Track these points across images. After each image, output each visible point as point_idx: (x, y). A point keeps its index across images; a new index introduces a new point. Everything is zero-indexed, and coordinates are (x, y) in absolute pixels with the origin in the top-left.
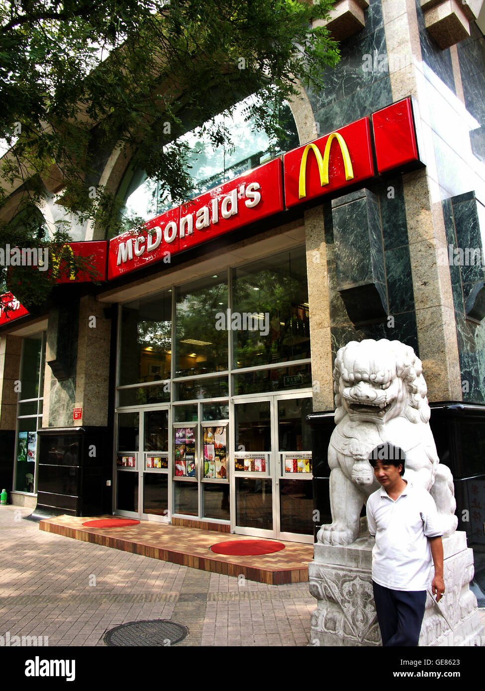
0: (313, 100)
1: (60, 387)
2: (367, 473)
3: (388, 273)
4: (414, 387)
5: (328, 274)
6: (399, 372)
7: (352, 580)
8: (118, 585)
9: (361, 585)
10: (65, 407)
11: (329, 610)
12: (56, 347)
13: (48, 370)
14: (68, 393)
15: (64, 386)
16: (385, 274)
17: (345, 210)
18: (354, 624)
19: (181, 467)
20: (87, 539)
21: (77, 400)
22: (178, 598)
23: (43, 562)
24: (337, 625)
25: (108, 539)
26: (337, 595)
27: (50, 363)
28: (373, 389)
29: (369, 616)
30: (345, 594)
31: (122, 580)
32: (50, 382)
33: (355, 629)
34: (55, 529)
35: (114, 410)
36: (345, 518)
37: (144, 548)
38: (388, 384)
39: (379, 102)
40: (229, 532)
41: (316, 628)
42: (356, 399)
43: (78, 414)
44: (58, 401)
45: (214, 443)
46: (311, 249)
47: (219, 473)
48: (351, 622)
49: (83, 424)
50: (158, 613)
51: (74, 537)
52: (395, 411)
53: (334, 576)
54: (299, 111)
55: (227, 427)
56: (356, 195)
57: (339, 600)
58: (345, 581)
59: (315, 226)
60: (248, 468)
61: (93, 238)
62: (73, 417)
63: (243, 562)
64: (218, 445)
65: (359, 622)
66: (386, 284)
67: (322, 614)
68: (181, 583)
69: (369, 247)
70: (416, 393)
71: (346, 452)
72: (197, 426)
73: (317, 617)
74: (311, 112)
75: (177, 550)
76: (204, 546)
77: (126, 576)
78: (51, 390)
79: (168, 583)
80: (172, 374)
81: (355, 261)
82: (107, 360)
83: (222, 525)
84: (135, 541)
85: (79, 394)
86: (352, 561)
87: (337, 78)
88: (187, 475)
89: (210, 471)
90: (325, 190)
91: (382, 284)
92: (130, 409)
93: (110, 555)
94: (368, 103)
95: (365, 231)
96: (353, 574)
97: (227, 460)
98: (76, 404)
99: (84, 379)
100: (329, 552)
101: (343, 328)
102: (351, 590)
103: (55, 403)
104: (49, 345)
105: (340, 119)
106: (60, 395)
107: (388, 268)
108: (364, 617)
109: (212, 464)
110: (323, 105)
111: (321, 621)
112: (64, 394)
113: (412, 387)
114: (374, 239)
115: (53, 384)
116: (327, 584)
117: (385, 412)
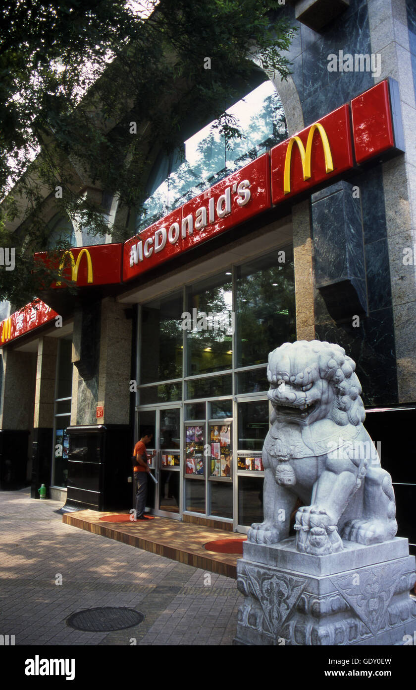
0: (301, 89)
1: (86, 387)
2: (288, 474)
3: (368, 268)
4: (341, 389)
5: (313, 270)
6: (323, 374)
7: (270, 579)
8: (106, 575)
9: (277, 584)
10: (90, 406)
11: (253, 606)
12: (80, 348)
13: (75, 371)
14: (93, 393)
15: (88, 385)
16: (365, 269)
17: (324, 204)
18: (271, 621)
19: (191, 464)
20: (100, 532)
21: (99, 399)
22: (153, 589)
23: (51, 552)
24: (258, 621)
25: (116, 533)
26: (258, 593)
27: (77, 364)
28: (294, 391)
29: (283, 614)
30: (264, 591)
31: (112, 571)
32: (77, 382)
33: (272, 626)
34: (75, 522)
35: (134, 409)
36: (274, 518)
37: (144, 542)
38: (309, 386)
39: (361, 87)
40: (232, 530)
41: (241, 623)
42: (277, 400)
43: (100, 412)
44: (84, 400)
45: (220, 441)
46: (298, 245)
47: (224, 471)
48: (268, 619)
49: (105, 422)
50: (127, 601)
51: (89, 530)
52: (320, 412)
53: (256, 574)
54: (288, 102)
55: (231, 425)
56: (334, 188)
57: (260, 597)
58: (264, 579)
59: (302, 222)
60: (249, 466)
61: (112, 240)
62: (95, 415)
63: (227, 560)
64: (223, 443)
65: (275, 620)
66: (366, 280)
67: (247, 609)
68: (163, 576)
69: (345, 242)
70: (343, 394)
71: (272, 453)
72: (205, 424)
73: (242, 613)
74: (299, 102)
75: (172, 546)
76: (199, 543)
77: (118, 568)
78: (78, 388)
79: (151, 576)
80: (183, 373)
81: (332, 257)
82: (129, 359)
83: (226, 523)
84: (138, 535)
85: (101, 394)
86: (272, 561)
87: (322, 64)
88: (196, 473)
89: (216, 469)
90: (308, 184)
91: (360, 280)
92: (149, 407)
93: (114, 548)
94: (351, 88)
95: (341, 225)
96: (272, 573)
97: (231, 459)
98: (98, 402)
99: (105, 379)
100: (255, 551)
101: (326, 325)
102: (269, 588)
103: (82, 402)
104: (75, 346)
105: (325, 108)
106: (85, 394)
107: (368, 262)
108: (278, 614)
109: (218, 462)
110: (309, 95)
111: (245, 616)
112: (89, 394)
113: (339, 389)
114: (352, 234)
115: (80, 383)
116: (251, 581)
117: (309, 414)
